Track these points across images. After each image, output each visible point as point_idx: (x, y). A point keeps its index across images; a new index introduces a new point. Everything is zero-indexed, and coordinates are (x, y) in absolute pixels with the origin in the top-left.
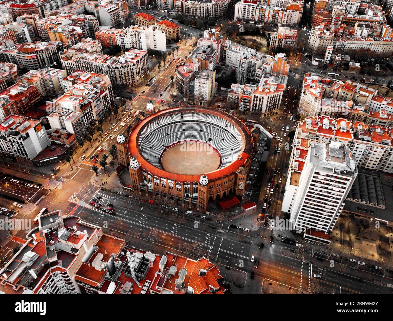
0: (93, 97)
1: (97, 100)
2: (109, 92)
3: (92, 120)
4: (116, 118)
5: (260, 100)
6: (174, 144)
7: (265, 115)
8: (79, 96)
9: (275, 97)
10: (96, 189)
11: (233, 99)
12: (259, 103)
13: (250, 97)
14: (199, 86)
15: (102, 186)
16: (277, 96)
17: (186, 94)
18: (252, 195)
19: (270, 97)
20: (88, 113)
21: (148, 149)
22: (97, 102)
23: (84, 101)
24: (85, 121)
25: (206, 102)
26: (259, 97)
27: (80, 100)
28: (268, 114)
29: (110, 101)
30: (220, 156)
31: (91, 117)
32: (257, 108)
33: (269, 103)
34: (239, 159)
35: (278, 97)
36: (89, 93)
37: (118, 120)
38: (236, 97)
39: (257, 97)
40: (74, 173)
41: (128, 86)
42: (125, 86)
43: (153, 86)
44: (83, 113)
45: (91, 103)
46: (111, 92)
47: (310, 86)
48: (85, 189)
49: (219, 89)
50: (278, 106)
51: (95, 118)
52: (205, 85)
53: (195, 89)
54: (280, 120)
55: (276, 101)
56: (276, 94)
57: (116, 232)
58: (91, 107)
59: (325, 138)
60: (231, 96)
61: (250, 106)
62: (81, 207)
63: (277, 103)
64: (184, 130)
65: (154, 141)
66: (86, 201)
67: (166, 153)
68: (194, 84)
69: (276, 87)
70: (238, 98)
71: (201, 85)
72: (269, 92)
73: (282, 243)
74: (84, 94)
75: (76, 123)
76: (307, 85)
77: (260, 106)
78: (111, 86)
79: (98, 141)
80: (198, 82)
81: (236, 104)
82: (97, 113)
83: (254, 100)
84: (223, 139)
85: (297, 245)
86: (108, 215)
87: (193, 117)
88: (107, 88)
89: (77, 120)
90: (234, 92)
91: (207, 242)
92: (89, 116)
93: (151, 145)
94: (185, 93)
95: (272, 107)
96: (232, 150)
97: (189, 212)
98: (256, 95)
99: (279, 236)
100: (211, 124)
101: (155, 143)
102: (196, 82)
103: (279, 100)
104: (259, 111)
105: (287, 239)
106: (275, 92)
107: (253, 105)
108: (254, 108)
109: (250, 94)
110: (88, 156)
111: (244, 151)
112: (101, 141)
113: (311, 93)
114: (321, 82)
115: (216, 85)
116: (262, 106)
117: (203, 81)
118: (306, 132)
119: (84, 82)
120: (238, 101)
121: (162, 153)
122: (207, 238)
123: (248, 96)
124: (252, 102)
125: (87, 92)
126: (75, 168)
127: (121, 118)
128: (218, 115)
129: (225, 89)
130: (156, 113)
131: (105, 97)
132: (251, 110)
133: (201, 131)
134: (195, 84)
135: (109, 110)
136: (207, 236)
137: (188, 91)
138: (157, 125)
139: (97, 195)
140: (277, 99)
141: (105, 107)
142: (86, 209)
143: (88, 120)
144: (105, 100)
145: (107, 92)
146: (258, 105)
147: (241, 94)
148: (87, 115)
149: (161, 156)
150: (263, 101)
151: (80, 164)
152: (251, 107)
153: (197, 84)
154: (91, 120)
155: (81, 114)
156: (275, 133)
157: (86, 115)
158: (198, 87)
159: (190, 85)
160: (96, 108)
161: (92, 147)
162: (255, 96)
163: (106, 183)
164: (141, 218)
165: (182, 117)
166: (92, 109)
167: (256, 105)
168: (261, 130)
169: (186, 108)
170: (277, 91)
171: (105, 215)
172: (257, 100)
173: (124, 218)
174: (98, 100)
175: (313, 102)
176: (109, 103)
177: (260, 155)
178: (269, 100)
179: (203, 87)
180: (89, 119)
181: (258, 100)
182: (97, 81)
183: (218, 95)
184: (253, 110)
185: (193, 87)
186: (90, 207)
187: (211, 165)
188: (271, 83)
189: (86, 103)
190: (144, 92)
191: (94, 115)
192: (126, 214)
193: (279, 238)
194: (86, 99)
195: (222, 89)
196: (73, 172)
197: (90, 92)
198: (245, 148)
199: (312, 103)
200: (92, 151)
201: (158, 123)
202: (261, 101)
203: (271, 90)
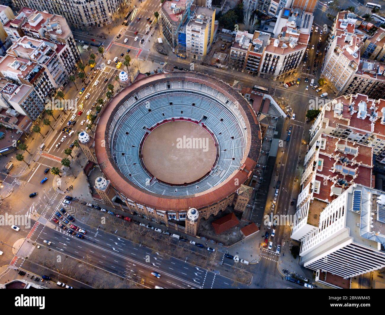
0: (46, 59)
1: (53, 62)
2: (70, 46)
3: (50, 90)
4: (83, 81)
5: (274, 60)
6: (158, 124)
7: (278, 77)
8: (26, 59)
9: (295, 55)
10: (60, 196)
11: (238, 56)
12: (272, 64)
13: (260, 55)
14: (193, 35)
15: (68, 194)
16: (298, 54)
17: (175, 43)
18: (255, 210)
19: (287, 57)
20: (42, 83)
21: (125, 136)
22: (53, 65)
23: (33, 68)
24: (40, 94)
25: (201, 55)
26: (273, 56)
27: (28, 66)
28: (282, 76)
29: (73, 58)
30: (216, 145)
31: (48, 87)
32: (269, 69)
33: (285, 63)
34: (241, 170)
35: (298, 56)
36: (39, 54)
37: (86, 85)
38: (242, 54)
39: (271, 55)
40: (32, 172)
41: (99, 26)
42: (95, 27)
43: (132, 25)
44: (35, 86)
45: (44, 69)
46: (73, 44)
47: (345, 39)
48: (46, 198)
49: (219, 31)
50: (296, 66)
51: (54, 86)
52: (200, 35)
53: (187, 39)
54: (297, 84)
55: (295, 60)
56: (297, 52)
57: (85, 264)
58: (45, 74)
59: (358, 134)
60: (235, 52)
61: (259, 66)
62: (42, 226)
63: (296, 62)
64: (171, 104)
65: (132, 123)
66: (48, 216)
67: (148, 138)
68: (185, 32)
69: (297, 39)
70: (244, 55)
71: (195, 34)
72: (288, 49)
73: (288, 282)
74: (32, 57)
75: (25, 103)
76: (341, 37)
77: (273, 67)
78: (72, 37)
79: (61, 119)
80: (191, 30)
81: (241, 62)
82: (56, 79)
83: (266, 59)
84: (222, 120)
85: (306, 285)
86: (75, 238)
87: (183, 86)
88: (66, 41)
89: (27, 98)
90: (240, 45)
91: (197, 280)
92: (44, 87)
93: (128, 130)
94: (173, 42)
95: (289, 68)
96: (233, 138)
97: (174, 236)
98: (269, 53)
99: (285, 271)
100: (207, 96)
101: (134, 125)
102: (188, 30)
103: (299, 59)
104: (271, 73)
105: (293, 276)
106: (295, 48)
107: (264, 66)
108: (265, 68)
109: (261, 50)
110: (48, 144)
111: (249, 156)
112: (65, 120)
113: (346, 54)
114: (360, 27)
115: (215, 25)
116: (275, 67)
117: (197, 28)
118: (334, 126)
119: (34, 30)
120: (244, 58)
121: (144, 139)
122: (196, 274)
123: (258, 53)
124: (263, 61)
125: (36, 53)
126: (33, 164)
127: (89, 82)
128: (216, 88)
129: (228, 31)
130: (133, 84)
131: (65, 55)
132: (260, 70)
133: (194, 105)
134: (187, 32)
135: (73, 68)
136: (197, 271)
137: (177, 40)
138: (134, 101)
139: (61, 206)
140: (296, 58)
141: (66, 67)
142: (48, 229)
143: (43, 92)
144: (65, 58)
145: (67, 46)
146: (270, 66)
147: (249, 49)
148: (42, 86)
149: (141, 145)
150: (277, 61)
151: (39, 157)
152: (261, 67)
153: (189, 32)
154: (48, 90)
155: (32, 88)
156: (289, 108)
157: (40, 86)
158: (191, 37)
159: (180, 33)
160: (53, 73)
161: (54, 130)
162: (267, 55)
163: (71, 188)
164: (116, 243)
165: (169, 86)
166: (47, 77)
167: (268, 65)
168: (272, 102)
169: (174, 76)
170: (298, 46)
171: (71, 239)
172: (269, 60)
173: (94, 242)
174: (55, 62)
175: (347, 67)
176: (72, 60)
177: (268, 143)
178: (286, 60)
179: (197, 37)
180: (46, 90)
181: (272, 59)
182: (52, 30)
183: (217, 39)
184: (262, 71)
185: (184, 35)
186: (52, 226)
187: (204, 160)
188: (291, 33)
189: (37, 71)
190: (120, 35)
191: (52, 83)
192: (98, 237)
193: (284, 275)
194: (36, 64)
195: (224, 30)
196: (30, 170)
197: (41, 51)
198: (251, 150)
199: (345, 69)
200: (54, 136)
201: (136, 98)
202: (276, 61)
203: (291, 45)
